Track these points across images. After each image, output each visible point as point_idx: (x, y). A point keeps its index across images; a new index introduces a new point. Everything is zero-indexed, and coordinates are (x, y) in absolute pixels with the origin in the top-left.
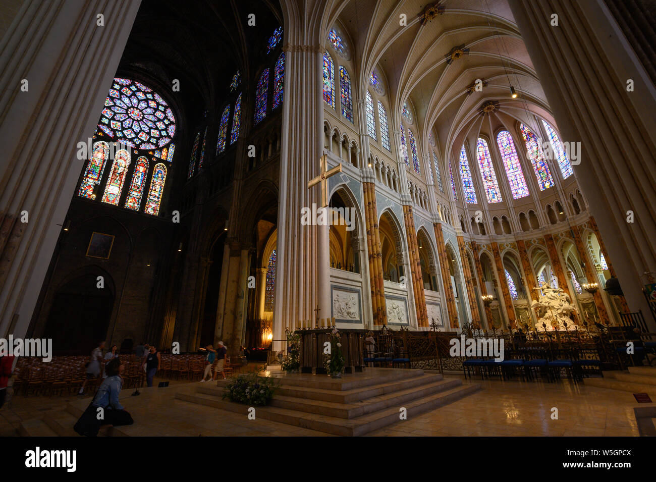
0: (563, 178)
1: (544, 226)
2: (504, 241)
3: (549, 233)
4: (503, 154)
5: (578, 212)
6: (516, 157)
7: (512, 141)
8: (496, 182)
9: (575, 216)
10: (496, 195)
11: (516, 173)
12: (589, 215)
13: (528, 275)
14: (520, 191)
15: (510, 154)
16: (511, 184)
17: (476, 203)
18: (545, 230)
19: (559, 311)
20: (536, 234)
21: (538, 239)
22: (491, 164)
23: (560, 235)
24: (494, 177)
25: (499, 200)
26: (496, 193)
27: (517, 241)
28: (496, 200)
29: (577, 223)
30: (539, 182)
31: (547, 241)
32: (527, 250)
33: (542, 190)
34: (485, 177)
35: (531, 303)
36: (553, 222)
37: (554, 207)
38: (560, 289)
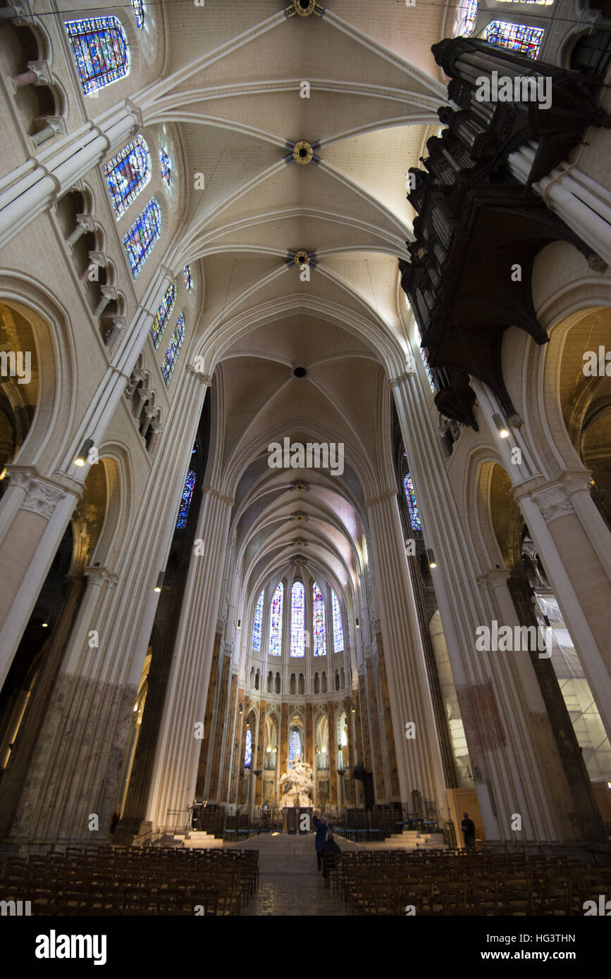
0: (334, 651)
1: (309, 693)
2: (272, 701)
3: (311, 702)
4: (293, 606)
5: (337, 689)
6: (303, 614)
7: (303, 596)
8: (280, 633)
9: (335, 691)
10: (277, 647)
11: (299, 630)
12: (346, 695)
14: (297, 650)
15: (299, 608)
16: (292, 640)
17: (259, 651)
18: (308, 697)
19: (303, 789)
20: (300, 700)
22: (281, 611)
23: (318, 706)
24: (280, 627)
25: (278, 653)
26: (278, 645)
28: (276, 652)
29: (335, 699)
30: (315, 647)
31: (307, 711)
32: (288, 714)
33: (315, 655)
34: (273, 625)
35: (278, 776)
36: (316, 692)
37: (320, 677)
38: (308, 765)
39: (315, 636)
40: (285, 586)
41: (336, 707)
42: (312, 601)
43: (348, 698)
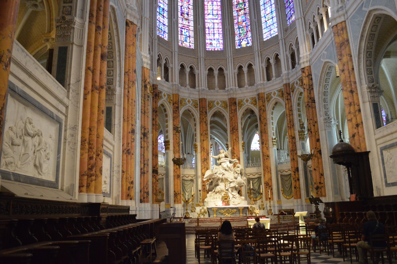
0: (263, 39)
1: (231, 87)
2: (187, 95)
3: (234, 96)
5: (269, 79)
8: (192, 24)
9: (265, 82)
10: (188, 38)
11: (215, 21)
12: (285, 82)
13: (203, 140)
14: (214, 42)
16: (207, 32)
17: (166, 39)
18: (231, 92)
19: (232, 185)
20: (222, 95)
21: (221, 101)
23: (245, 101)
24: (191, 18)
25: (190, 46)
26: (189, 37)
27: (200, 99)
28: (188, 44)
29: (267, 90)
30: (237, 38)
31: (230, 105)
32: (208, 111)
33: (237, 47)
34: (182, 13)
35: (199, 174)
36: (240, 86)
37: (245, 69)
38: (235, 160)
39: (236, 27)
41: (269, 98)
43: (287, 85)
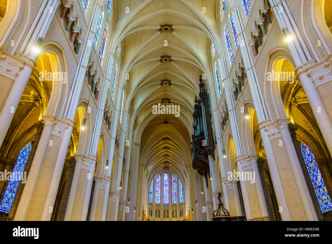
0: (180, 202)
1: (170, 217)
4: (164, 184)
5: (181, 216)
6: (168, 187)
7: (168, 180)
8: (160, 194)
10: (158, 200)
11: (167, 193)
12: (184, 219)
14: (166, 201)
15: (166, 185)
16: (164, 197)
17: (152, 202)
20: (167, 219)
22: (160, 186)
24: (159, 193)
25: (159, 203)
30: (173, 200)
33: (173, 203)
34: (157, 192)
36: (173, 217)
37: (175, 211)
39: (173, 196)
40: (161, 177)
42: (171, 182)
